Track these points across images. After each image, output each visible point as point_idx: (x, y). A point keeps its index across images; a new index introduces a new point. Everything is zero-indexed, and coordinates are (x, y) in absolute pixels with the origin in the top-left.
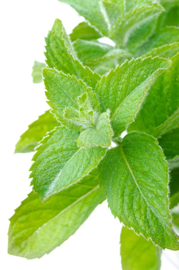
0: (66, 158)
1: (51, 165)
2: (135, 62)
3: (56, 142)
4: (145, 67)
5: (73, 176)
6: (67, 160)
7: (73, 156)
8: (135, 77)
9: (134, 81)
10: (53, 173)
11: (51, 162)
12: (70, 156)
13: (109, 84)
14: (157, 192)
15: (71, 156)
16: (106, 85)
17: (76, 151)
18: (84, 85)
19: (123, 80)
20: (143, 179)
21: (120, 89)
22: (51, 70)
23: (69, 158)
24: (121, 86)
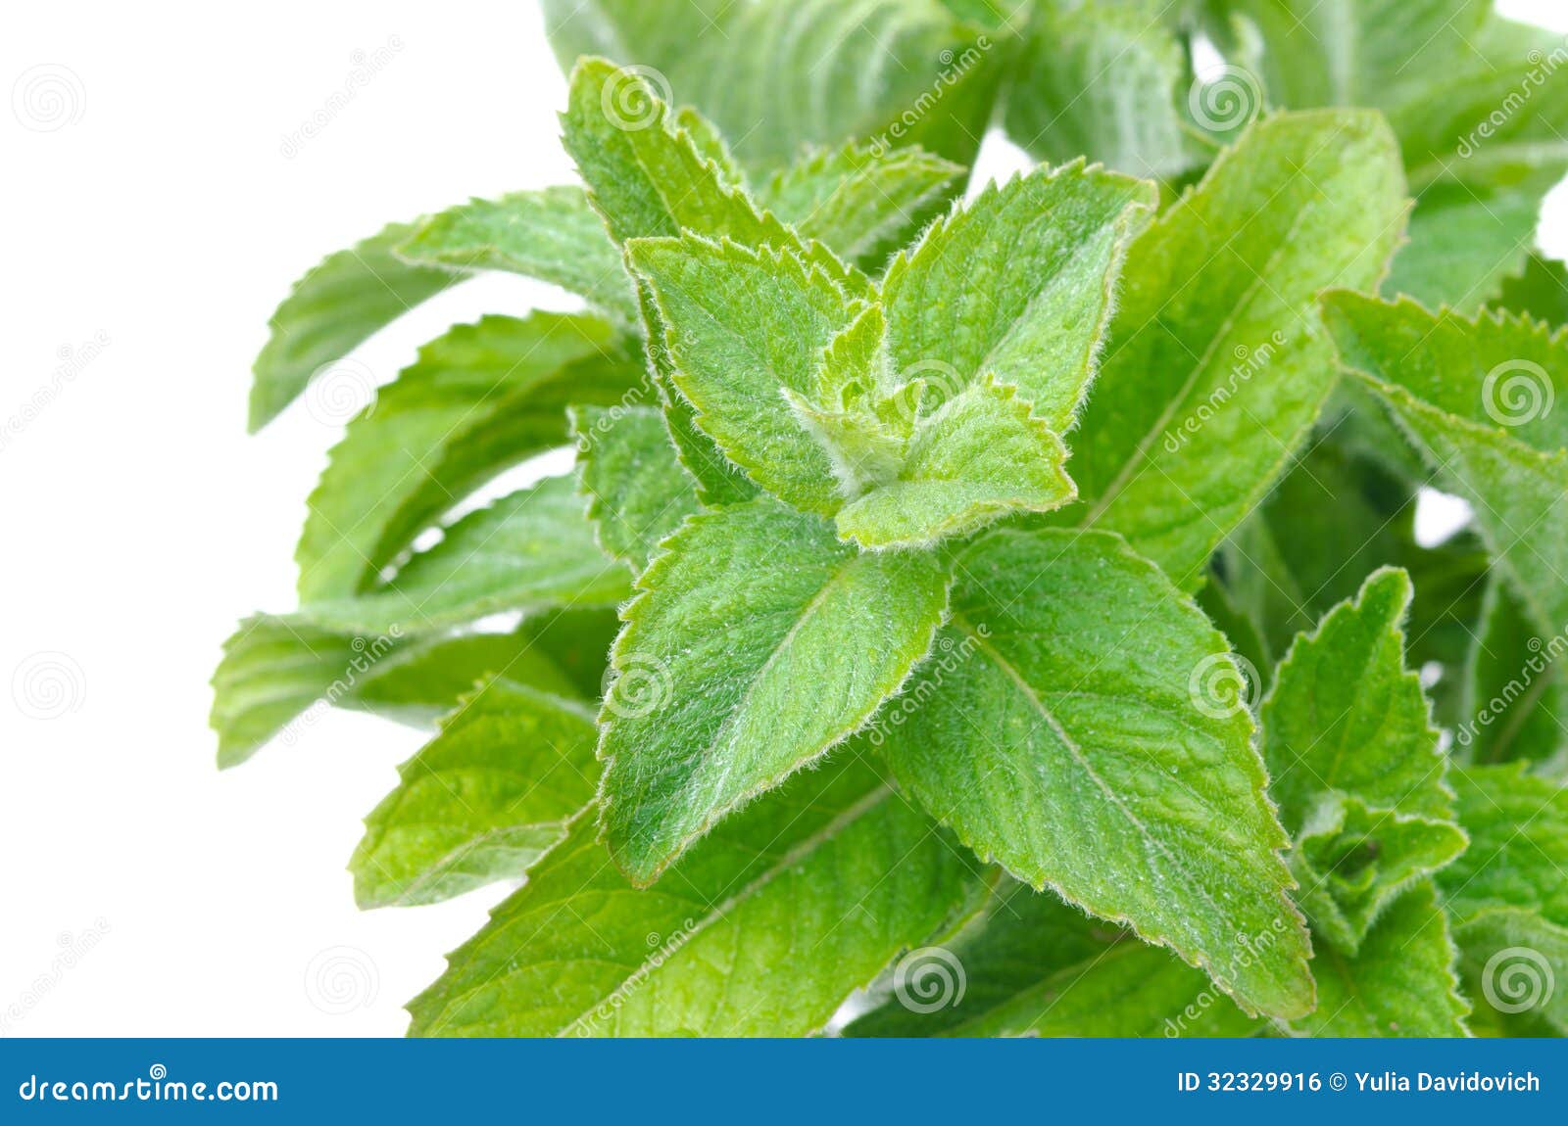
0: (763, 648)
1: (696, 686)
2: (1025, 184)
3: (710, 579)
4: (1062, 211)
5: (830, 709)
6: (766, 659)
7: (792, 635)
8: (1026, 255)
9: (1024, 274)
10: (703, 729)
11: (697, 671)
12: (779, 636)
13: (922, 291)
14: (1189, 750)
15: (782, 635)
16: (911, 298)
17: (798, 614)
18: (833, 291)
19: (982, 269)
20: (1101, 717)
21: (969, 312)
22: (668, 246)
23: (772, 647)
24: (970, 300)
